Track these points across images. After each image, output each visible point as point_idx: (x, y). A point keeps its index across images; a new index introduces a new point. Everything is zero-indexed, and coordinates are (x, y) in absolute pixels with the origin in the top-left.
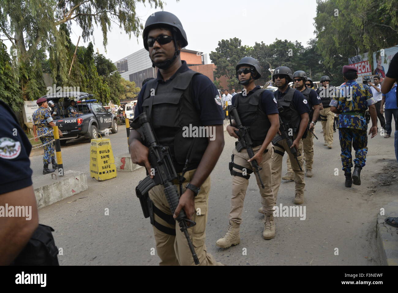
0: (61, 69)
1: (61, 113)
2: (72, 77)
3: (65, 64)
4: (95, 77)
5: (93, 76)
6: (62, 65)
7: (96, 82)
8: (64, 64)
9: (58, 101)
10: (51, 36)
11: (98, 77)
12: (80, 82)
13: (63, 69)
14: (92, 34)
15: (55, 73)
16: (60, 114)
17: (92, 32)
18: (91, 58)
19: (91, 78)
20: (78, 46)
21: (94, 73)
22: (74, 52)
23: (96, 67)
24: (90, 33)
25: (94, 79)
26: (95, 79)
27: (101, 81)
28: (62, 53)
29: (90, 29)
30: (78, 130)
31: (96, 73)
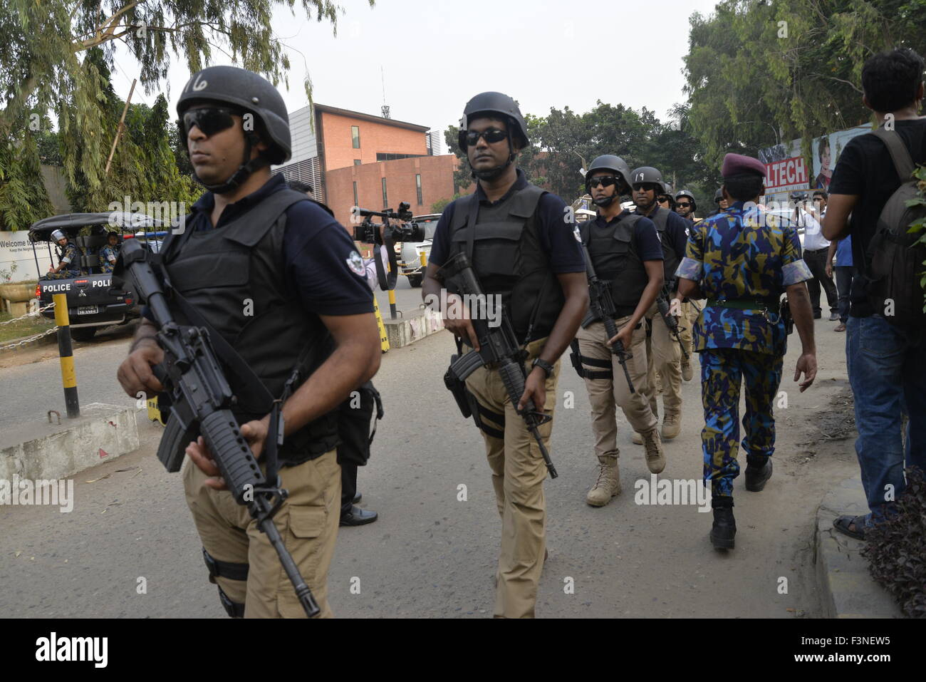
0: (85, 156)
1: (83, 262)
2: (113, 177)
3: (97, 145)
4: (172, 179)
5: (166, 176)
6: (89, 147)
7: (173, 190)
8: (93, 143)
9: (77, 233)
10: (61, 75)
11: (179, 179)
12: (134, 190)
13: (91, 157)
14: (165, 75)
15: (70, 167)
16: (81, 264)
17: (166, 71)
18: (162, 133)
19: (160, 180)
20: (131, 102)
21: (168, 168)
22: (121, 116)
23: (175, 153)
24: (161, 74)
25: (168, 182)
26: (170, 182)
27: (187, 188)
28: (90, 119)
29: (159, 62)
30: (125, 304)
31: (174, 170)
